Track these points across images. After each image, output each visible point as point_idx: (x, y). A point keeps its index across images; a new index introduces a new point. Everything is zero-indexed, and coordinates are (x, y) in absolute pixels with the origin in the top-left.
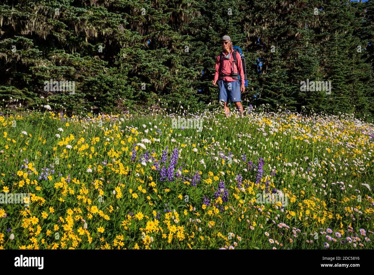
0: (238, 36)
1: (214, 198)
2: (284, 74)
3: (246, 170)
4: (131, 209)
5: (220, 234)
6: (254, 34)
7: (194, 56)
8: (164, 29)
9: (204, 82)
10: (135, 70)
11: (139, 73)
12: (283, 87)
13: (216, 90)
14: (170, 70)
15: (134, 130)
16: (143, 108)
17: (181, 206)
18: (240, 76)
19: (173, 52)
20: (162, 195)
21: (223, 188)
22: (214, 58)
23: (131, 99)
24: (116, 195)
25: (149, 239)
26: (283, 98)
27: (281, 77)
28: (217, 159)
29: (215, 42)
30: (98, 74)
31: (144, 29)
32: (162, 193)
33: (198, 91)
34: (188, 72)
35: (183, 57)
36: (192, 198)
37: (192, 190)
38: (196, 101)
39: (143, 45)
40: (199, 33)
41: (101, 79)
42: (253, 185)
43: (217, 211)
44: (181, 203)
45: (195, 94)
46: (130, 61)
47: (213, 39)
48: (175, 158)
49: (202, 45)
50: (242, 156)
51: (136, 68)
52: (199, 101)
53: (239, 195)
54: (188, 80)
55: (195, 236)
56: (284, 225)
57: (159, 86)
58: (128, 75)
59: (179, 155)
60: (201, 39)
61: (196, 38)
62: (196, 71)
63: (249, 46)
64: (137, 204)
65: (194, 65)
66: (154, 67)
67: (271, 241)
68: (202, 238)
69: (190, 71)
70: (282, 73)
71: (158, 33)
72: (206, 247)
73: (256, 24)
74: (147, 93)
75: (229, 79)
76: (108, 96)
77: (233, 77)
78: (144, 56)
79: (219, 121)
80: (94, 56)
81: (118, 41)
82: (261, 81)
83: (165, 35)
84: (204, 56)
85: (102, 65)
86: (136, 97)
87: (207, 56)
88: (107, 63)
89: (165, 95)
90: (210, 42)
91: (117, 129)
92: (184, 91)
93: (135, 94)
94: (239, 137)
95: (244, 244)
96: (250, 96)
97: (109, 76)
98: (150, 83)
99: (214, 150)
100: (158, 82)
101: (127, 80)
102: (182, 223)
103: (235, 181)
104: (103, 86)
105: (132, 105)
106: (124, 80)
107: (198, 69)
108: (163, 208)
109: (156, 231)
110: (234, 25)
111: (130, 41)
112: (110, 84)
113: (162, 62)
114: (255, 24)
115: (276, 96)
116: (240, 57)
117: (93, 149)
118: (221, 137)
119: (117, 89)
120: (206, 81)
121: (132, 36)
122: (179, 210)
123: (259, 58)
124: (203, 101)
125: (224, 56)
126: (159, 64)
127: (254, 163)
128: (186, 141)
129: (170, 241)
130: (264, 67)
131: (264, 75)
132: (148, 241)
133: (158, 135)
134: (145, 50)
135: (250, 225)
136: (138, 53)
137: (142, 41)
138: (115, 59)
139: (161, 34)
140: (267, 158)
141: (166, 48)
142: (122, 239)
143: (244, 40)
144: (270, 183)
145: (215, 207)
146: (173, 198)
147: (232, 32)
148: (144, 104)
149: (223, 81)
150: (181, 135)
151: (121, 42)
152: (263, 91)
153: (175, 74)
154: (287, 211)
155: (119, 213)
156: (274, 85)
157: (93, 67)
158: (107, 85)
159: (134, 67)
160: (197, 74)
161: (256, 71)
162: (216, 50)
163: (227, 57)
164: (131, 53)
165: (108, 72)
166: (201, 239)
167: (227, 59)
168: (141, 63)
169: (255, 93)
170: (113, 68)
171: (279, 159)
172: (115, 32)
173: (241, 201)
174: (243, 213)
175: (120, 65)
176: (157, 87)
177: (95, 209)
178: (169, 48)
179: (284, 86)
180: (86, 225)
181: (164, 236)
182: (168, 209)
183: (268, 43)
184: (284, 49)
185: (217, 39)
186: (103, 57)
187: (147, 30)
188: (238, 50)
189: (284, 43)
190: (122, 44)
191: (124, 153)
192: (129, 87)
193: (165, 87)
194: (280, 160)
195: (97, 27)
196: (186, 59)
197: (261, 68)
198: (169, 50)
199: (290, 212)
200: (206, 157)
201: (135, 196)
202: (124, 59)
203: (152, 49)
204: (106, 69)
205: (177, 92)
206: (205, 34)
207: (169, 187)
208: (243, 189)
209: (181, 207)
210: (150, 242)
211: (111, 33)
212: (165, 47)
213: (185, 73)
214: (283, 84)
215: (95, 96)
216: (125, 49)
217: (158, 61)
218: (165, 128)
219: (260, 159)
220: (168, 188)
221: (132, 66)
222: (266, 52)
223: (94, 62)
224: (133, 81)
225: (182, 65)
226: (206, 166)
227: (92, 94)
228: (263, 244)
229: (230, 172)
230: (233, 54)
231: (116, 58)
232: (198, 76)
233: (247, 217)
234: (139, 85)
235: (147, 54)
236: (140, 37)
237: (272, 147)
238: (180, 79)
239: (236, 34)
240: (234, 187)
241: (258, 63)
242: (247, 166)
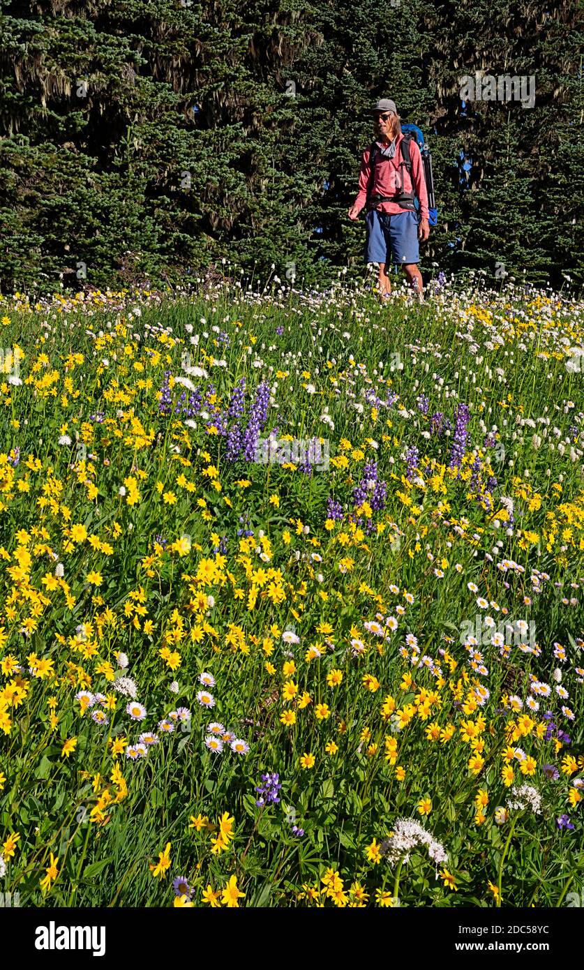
0: (415, 95)
1: (352, 499)
2: (522, 192)
3: (427, 435)
4: (160, 528)
5: (364, 588)
6: (454, 90)
7: (306, 146)
8: (234, 78)
9: (330, 210)
10: (163, 181)
11: (173, 188)
12: (519, 224)
13: (357, 232)
14: (247, 181)
15: (165, 336)
16: (183, 273)
17: (274, 518)
18: (418, 199)
19: (254, 134)
20: (232, 494)
21: (372, 477)
22: (354, 151)
23: (153, 251)
24: (125, 497)
25: (205, 602)
26: (519, 250)
27: (516, 199)
28: (360, 408)
29: (357, 109)
30: (73, 189)
31: (185, 76)
32: (233, 488)
33: (315, 233)
34: (291, 187)
35: (278, 148)
36: (302, 502)
37: (301, 482)
38: (310, 256)
39: (183, 116)
40: (319, 87)
41: (80, 202)
42: (443, 470)
43: (360, 536)
44: (276, 512)
45: (307, 240)
46: (152, 157)
47: (353, 103)
48: (262, 406)
49: (325, 116)
50: (418, 399)
51: (166, 174)
52: (316, 259)
53: (409, 496)
54: (291, 207)
55: (307, 591)
56: (512, 564)
57: (220, 220)
58: (146, 193)
59: (272, 400)
60: (322, 101)
61: (311, 98)
62: (309, 182)
63: (442, 120)
64: (174, 516)
65: (305, 168)
66: (209, 174)
67: (482, 602)
68: (324, 596)
69: (297, 184)
70: (519, 188)
71: (218, 86)
72: (334, 614)
73: (460, 64)
74: (191, 236)
75: (391, 207)
76: (97, 242)
77: (401, 203)
78: (184, 144)
79: (365, 313)
80: (62, 143)
81: (121, 107)
82: (466, 208)
83: (237, 92)
84: (331, 146)
85: (84, 167)
86: (164, 245)
87: (338, 146)
88: (95, 160)
89: (234, 242)
90: (345, 110)
91: (124, 334)
92: (280, 234)
93: (162, 239)
94: (412, 352)
95: (419, 607)
96: (440, 246)
97: (100, 195)
98: (200, 213)
99: (354, 383)
100: (218, 211)
101: (143, 204)
102: (278, 561)
103: (401, 461)
104: (86, 220)
105: (157, 267)
106: (137, 205)
107: (316, 178)
108: (235, 524)
109: (221, 581)
110: (405, 67)
111: (149, 108)
112: (103, 214)
113: (228, 161)
114: (456, 65)
115: (502, 245)
116: (420, 151)
117: (69, 383)
118: (369, 352)
119: (118, 227)
120: (334, 206)
121: (157, 93)
122: (272, 530)
123: (464, 151)
124: (327, 256)
125: (380, 150)
126: (222, 164)
127: (446, 415)
128: (287, 362)
129: (251, 605)
130: (475, 172)
131: (475, 194)
132: (202, 605)
133: (221, 348)
134: (188, 131)
135: (435, 566)
136: (169, 139)
137: (181, 108)
138: (113, 151)
139: (226, 88)
140: (477, 404)
141: (238, 125)
142: (143, 599)
143: (427, 105)
144: (482, 466)
145: (354, 525)
146: (257, 501)
147: (401, 84)
148: (184, 264)
149: (378, 212)
150: (275, 347)
151: (127, 109)
152: (471, 233)
153: (260, 191)
154: (519, 532)
155: (134, 536)
156: (497, 217)
157: (61, 170)
158: (95, 215)
159: (160, 172)
160: (313, 191)
161: (455, 182)
162: (359, 130)
163: (387, 152)
164: (154, 136)
165: (97, 182)
166: (320, 599)
167: (388, 158)
168: (178, 163)
169: (451, 238)
170: (109, 173)
171: (506, 406)
172: (113, 83)
173: (415, 510)
174: (418, 538)
175: (128, 168)
176: (216, 223)
177: (80, 531)
178: (245, 126)
179: (521, 222)
180: (60, 569)
181: (240, 593)
182: (246, 528)
183: (487, 114)
184: (526, 129)
185: (362, 101)
186: (84, 145)
187: (192, 80)
188: (413, 134)
189: (525, 114)
190: (131, 114)
191: (143, 392)
192: (149, 222)
193: (235, 222)
194: (508, 409)
195: (68, 69)
196: (287, 152)
197: (468, 175)
198: (246, 128)
199: (526, 533)
200: (335, 400)
201: (170, 498)
202: (137, 153)
203: (205, 128)
204: (91, 176)
205: (265, 235)
206: (335, 88)
207: (248, 473)
208: (420, 482)
209: (275, 522)
210: (206, 607)
211: (105, 86)
212: (235, 122)
213: (285, 188)
214: (519, 216)
215: (67, 243)
216: (137, 128)
217: (219, 157)
218: (237, 330)
219: (459, 408)
220: (245, 477)
221: (155, 168)
222: (481, 135)
223: (64, 159)
224: (158, 206)
225: (277, 167)
226: (335, 423)
227: (60, 238)
228: (462, 606)
229: (390, 438)
230: (401, 147)
231: (117, 148)
232: (315, 194)
233: (428, 547)
234: (172, 217)
235: (192, 140)
236: (175, 98)
237: (491, 377)
238: (272, 203)
239: (408, 89)
240: (399, 474)
241: (461, 163)
242: (430, 423)
